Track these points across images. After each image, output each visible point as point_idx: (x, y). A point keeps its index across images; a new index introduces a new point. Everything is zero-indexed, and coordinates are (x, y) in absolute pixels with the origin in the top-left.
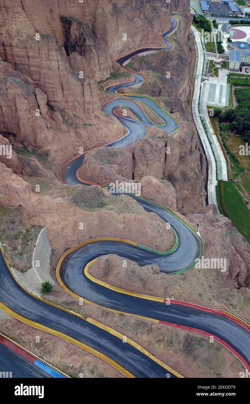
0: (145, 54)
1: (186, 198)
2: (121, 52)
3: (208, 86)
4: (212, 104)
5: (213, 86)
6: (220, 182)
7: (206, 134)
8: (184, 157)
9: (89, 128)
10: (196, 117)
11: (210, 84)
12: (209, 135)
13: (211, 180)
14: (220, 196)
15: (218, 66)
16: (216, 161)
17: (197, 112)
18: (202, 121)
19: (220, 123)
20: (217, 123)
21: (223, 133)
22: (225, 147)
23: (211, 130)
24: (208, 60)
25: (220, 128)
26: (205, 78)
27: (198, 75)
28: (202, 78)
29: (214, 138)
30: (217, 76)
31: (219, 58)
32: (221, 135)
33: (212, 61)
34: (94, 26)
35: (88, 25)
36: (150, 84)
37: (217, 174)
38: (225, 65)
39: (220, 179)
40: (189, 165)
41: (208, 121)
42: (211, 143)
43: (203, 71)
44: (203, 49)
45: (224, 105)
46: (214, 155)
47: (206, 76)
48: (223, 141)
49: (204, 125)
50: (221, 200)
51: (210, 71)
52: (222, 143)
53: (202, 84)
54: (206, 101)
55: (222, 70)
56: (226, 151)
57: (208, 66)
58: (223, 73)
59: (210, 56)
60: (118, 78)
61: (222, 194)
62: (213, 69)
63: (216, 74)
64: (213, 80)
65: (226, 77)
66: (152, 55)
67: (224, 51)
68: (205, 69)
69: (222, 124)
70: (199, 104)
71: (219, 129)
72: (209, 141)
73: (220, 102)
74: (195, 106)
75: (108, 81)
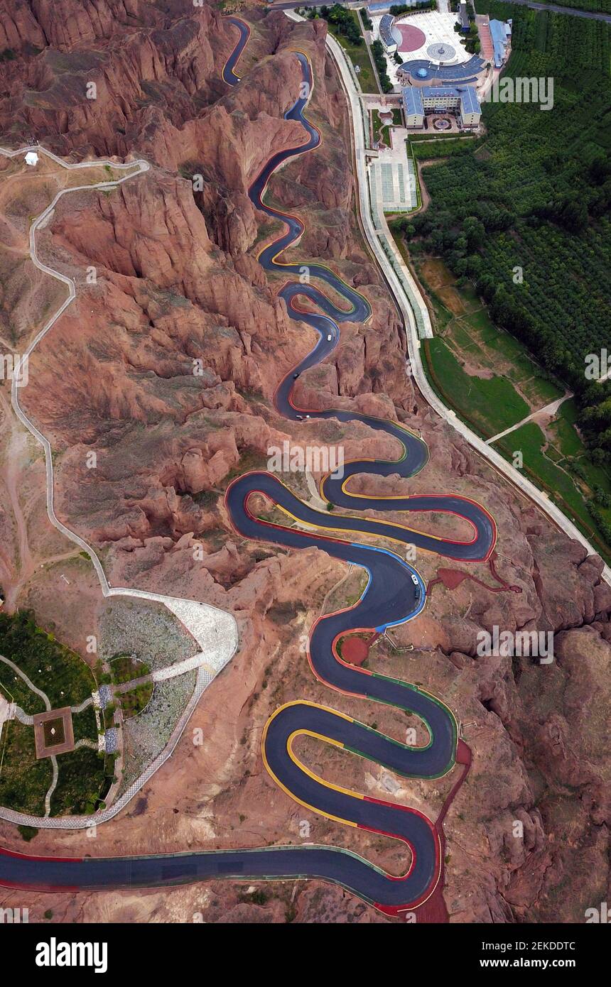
0: (282, 164)
1: (392, 388)
2: (251, 175)
3: (379, 172)
4: (391, 207)
5: (387, 169)
6: (424, 342)
7: (392, 266)
8: (384, 346)
9: (285, 347)
10: (371, 237)
11: (382, 165)
12: (396, 266)
13: (411, 341)
14: (427, 362)
15: (388, 122)
16: (413, 310)
17: (371, 227)
18: (382, 245)
19: (408, 240)
20: (404, 242)
21: (415, 259)
22: (423, 284)
23: (398, 258)
24: (369, 111)
25: (410, 251)
26: (371, 153)
27: (359, 150)
28: (366, 156)
29: (405, 270)
30: (390, 146)
31: (387, 102)
32: (413, 262)
33: (375, 112)
34: (218, 165)
35: (209, 165)
36: (313, 235)
37: (417, 330)
38: (399, 118)
39: (422, 337)
40: (391, 352)
41: (390, 241)
42: (401, 282)
43: (365, 141)
44: (357, 90)
45: (410, 206)
46: (409, 301)
47: (371, 149)
48: (417, 273)
49: (386, 252)
50: (429, 368)
51: (376, 138)
52: (416, 277)
53: (369, 168)
54: (381, 205)
55: (396, 129)
56: (424, 290)
57: (371, 126)
58: (399, 136)
59: (369, 100)
60: (268, 235)
61: (430, 358)
62: (380, 131)
63: (388, 142)
64: (384, 157)
65: (404, 145)
66: (293, 163)
67: (392, 87)
68: (367, 133)
69: (412, 242)
70: (371, 211)
71: (408, 253)
72: (398, 277)
73: (403, 201)
74: (366, 215)
75: (258, 245)
